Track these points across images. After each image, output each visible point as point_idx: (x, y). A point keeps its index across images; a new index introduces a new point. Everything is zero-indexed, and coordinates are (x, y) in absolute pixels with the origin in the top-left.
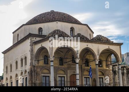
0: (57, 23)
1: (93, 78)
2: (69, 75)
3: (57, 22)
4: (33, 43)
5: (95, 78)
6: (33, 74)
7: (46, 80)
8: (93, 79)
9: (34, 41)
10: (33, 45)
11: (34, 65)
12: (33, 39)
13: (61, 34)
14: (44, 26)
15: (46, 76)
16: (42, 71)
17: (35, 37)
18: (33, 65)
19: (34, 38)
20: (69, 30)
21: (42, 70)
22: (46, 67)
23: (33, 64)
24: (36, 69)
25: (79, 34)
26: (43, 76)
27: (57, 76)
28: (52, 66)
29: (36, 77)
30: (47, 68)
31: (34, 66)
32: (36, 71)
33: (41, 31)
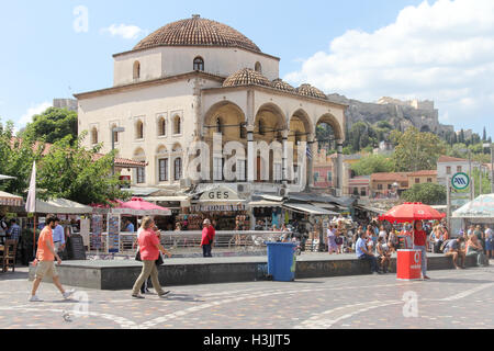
0: (235, 51)
4: (201, 90)
9: (202, 86)
10: (201, 95)
12: (199, 83)
14: (208, 54)
17: (204, 77)
18: (201, 135)
19: (203, 80)
23: (201, 131)
25: (279, 80)
28: (252, 141)
33: (199, 63)
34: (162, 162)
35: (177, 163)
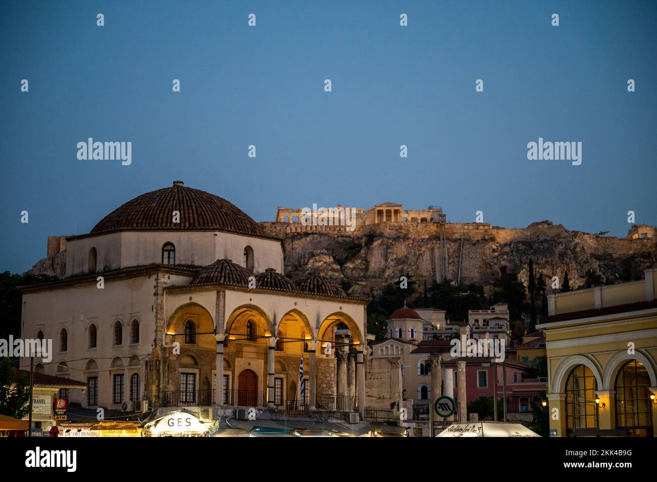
0: (216, 235)
1: (291, 380)
2: (237, 373)
3: (216, 233)
4: (164, 289)
5: (295, 382)
6: (161, 367)
7: (187, 384)
8: (290, 383)
9: (165, 283)
10: (163, 295)
11: (164, 343)
12: (163, 280)
13: (239, 275)
14: (180, 240)
15: (187, 374)
16: (180, 359)
17: (167, 272)
18: (162, 346)
19: (167, 276)
20: (242, 252)
21: (181, 357)
22: (189, 350)
23: (162, 341)
24: (167, 356)
25: (272, 270)
26: (183, 373)
27: (211, 372)
28: (222, 353)
29: (168, 376)
30: (191, 354)
31: (165, 349)
32: (168, 361)
33: (169, 251)
34: (118, 379)
35: (135, 380)
